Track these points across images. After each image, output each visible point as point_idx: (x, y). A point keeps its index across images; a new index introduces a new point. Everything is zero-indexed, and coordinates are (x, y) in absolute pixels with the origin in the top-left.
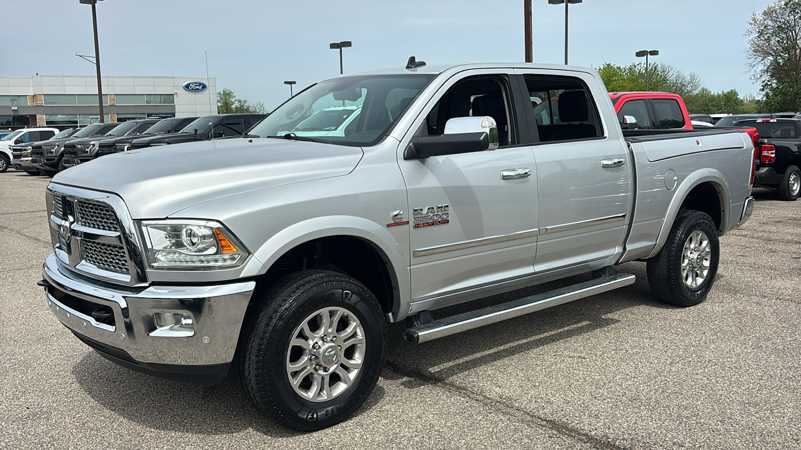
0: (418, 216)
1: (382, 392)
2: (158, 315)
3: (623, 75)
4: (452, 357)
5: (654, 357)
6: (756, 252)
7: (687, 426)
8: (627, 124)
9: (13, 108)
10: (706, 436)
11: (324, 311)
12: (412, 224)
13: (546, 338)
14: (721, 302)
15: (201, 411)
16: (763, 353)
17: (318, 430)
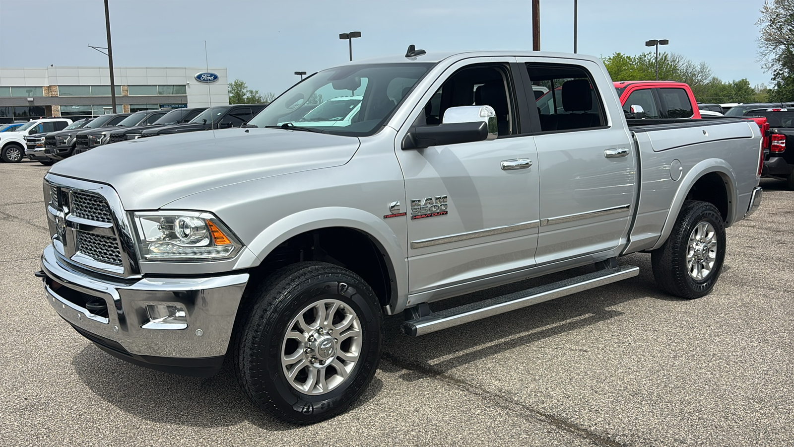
0: (416, 207)
1: (379, 385)
2: (151, 307)
3: (633, 65)
4: (453, 350)
5: (658, 350)
6: (764, 243)
7: (689, 422)
8: (635, 113)
9: (29, 99)
10: (709, 433)
11: (320, 304)
12: (409, 215)
13: (548, 331)
14: (727, 295)
15: (198, 403)
16: (769, 347)
17: (314, 423)
